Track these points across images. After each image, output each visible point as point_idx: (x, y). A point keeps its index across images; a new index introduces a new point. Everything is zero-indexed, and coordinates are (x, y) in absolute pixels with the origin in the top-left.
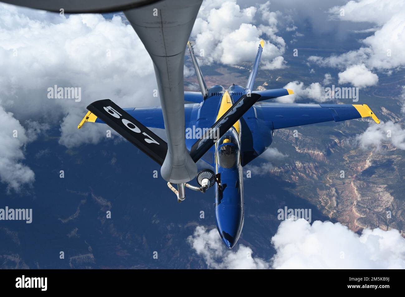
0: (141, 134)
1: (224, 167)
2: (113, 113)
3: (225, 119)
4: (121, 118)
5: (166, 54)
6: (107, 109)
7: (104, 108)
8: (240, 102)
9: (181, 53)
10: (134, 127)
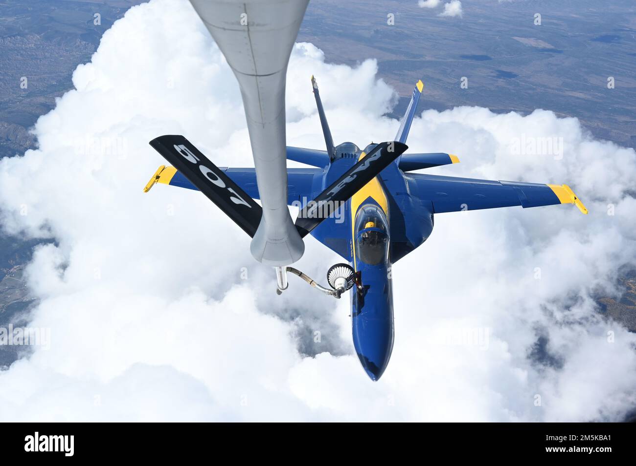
0: (226, 189)
1: (367, 262)
2: (187, 155)
3: (352, 176)
4: (199, 163)
5: (256, 72)
6: (179, 148)
7: (175, 146)
8: (376, 154)
9: (278, 72)
10: (216, 179)
